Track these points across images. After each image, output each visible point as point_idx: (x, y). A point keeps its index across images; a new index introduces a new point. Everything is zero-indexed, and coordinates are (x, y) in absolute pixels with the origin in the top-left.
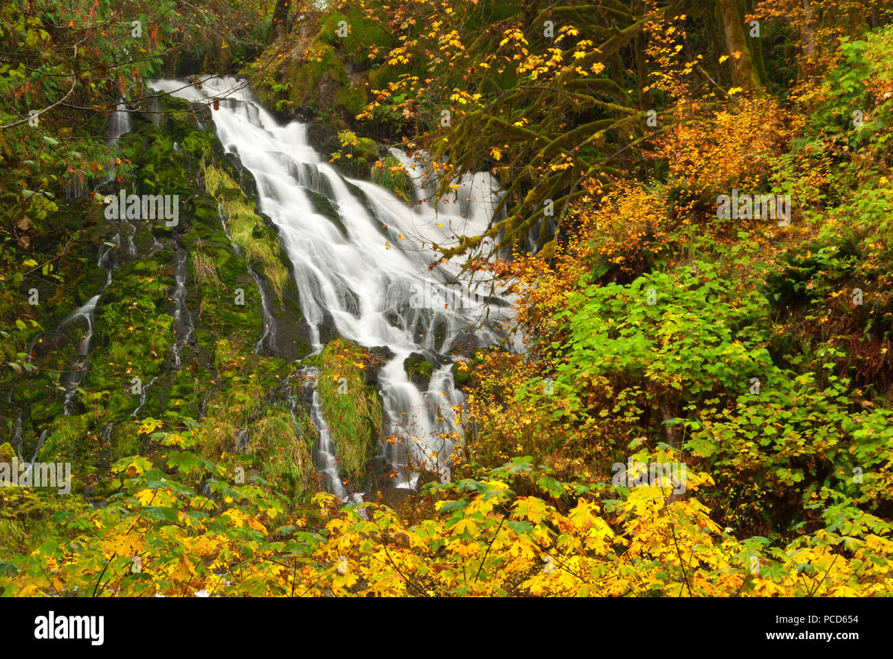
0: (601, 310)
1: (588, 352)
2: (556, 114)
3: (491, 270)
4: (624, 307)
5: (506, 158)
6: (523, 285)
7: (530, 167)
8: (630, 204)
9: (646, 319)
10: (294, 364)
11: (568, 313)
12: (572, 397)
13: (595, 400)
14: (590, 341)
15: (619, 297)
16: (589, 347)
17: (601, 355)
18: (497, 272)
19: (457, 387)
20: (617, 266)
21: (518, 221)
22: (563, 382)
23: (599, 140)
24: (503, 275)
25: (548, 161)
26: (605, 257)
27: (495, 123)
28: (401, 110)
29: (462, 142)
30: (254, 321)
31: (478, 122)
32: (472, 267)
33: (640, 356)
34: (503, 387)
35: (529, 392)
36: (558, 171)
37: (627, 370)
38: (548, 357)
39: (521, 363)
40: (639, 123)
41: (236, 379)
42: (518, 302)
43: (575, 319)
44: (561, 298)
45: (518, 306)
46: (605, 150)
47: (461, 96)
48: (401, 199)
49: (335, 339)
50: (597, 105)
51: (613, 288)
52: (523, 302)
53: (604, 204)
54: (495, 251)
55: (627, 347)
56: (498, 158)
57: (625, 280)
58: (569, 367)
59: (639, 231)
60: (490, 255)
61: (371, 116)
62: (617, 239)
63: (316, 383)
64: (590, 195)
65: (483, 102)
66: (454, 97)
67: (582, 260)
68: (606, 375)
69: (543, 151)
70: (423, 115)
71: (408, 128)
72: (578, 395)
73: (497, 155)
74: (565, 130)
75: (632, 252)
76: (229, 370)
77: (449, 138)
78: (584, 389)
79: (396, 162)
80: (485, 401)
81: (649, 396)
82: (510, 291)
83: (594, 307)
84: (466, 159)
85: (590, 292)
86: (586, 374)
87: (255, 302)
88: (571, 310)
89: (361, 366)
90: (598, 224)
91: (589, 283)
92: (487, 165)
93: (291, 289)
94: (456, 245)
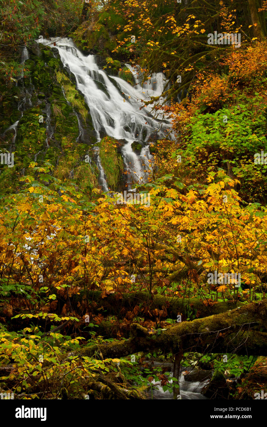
0: (203, 123)
1: (199, 139)
2: (188, 49)
3: (163, 109)
4: (212, 122)
5: (168, 67)
6: (174, 115)
7: (177, 70)
8: (214, 83)
9: (220, 126)
10: (91, 146)
11: (191, 125)
12: (192, 156)
13: (201, 157)
14: (199, 135)
15: (210, 118)
16: (199, 137)
17: (203, 140)
18: (165, 110)
19: (151, 154)
20: (210, 107)
21: (173, 91)
22: (189, 151)
23: (203, 59)
24: (168, 111)
25: (184, 68)
26: (205, 103)
27: (165, 54)
28: (129, 49)
29: (152, 61)
30: (75, 130)
31: (158, 53)
32: (156, 108)
33: (218, 140)
34: (167, 153)
35: (177, 155)
36: (188, 71)
37: (213, 146)
38: (184, 142)
39: (174, 144)
40: (218, 52)
41: (69, 151)
42: (173, 121)
43: (194, 127)
44: (188, 119)
45: (172, 122)
46: (206, 63)
47: (151, 43)
48: (129, 83)
49: (105, 136)
50: (202, 45)
51: (208, 115)
52: (175, 121)
53: (205, 83)
54: (165, 102)
55: (213, 137)
56: (165, 67)
57: (212, 112)
58: (192, 145)
59: (218, 93)
60: (163, 104)
61: (117, 51)
62: (209, 97)
63: (99, 153)
64: (199, 80)
65: (160, 46)
66: (149, 43)
67: (197, 105)
68: (205, 148)
69: (182, 64)
70: (138, 51)
71: (132, 56)
72: (195, 155)
73: (165, 65)
74: (191, 55)
75: (215, 101)
76: (67, 148)
77: (147, 60)
78: (197, 153)
79: (127, 69)
80: (160, 158)
81: (221, 155)
82: (170, 117)
83: (201, 122)
84: (154, 67)
85: (199, 117)
86: (197, 148)
87: (76, 123)
88: (192, 124)
89: (115, 146)
90: (202, 91)
91: (199, 114)
92: (161, 70)
93: (89, 117)
94: (150, 100)
